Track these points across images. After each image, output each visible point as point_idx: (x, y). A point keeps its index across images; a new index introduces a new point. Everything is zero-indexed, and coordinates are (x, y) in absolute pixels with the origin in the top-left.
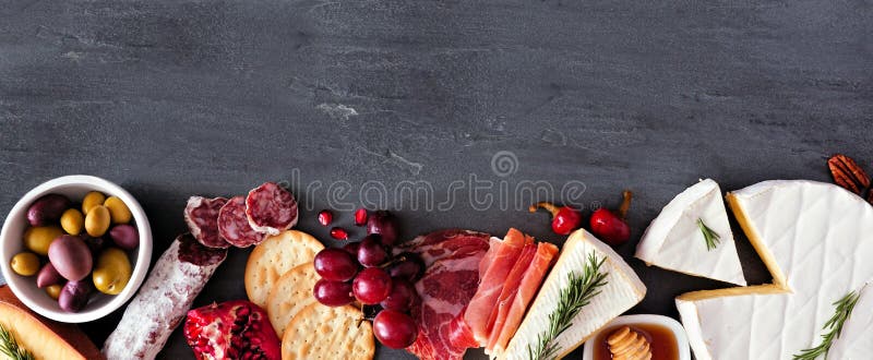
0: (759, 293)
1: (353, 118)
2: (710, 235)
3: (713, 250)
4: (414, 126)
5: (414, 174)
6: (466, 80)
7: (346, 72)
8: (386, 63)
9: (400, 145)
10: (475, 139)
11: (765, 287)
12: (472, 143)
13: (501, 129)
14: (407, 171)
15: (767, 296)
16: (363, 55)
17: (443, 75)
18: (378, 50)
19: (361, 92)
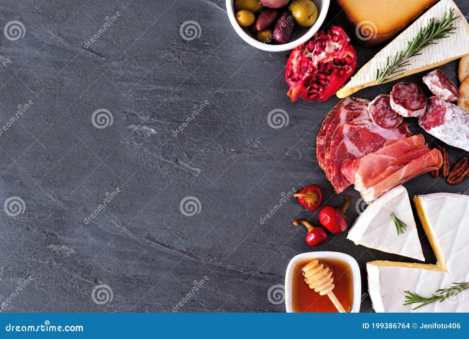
0: (425, 269)
1: (153, 136)
2: (400, 224)
3: (401, 235)
4: (196, 143)
5: (195, 176)
6: (233, 112)
7: (149, 103)
8: (177, 97)
9: (185, 155)
10: (238, 153)
11: (430, 266)
12: (235, 156)
13: (256, 146)
14: (190, 174)
15: (429, 271)
16: (161, 92)
17: (217, 107)
18: (172, 89)
19: (159, 117)
